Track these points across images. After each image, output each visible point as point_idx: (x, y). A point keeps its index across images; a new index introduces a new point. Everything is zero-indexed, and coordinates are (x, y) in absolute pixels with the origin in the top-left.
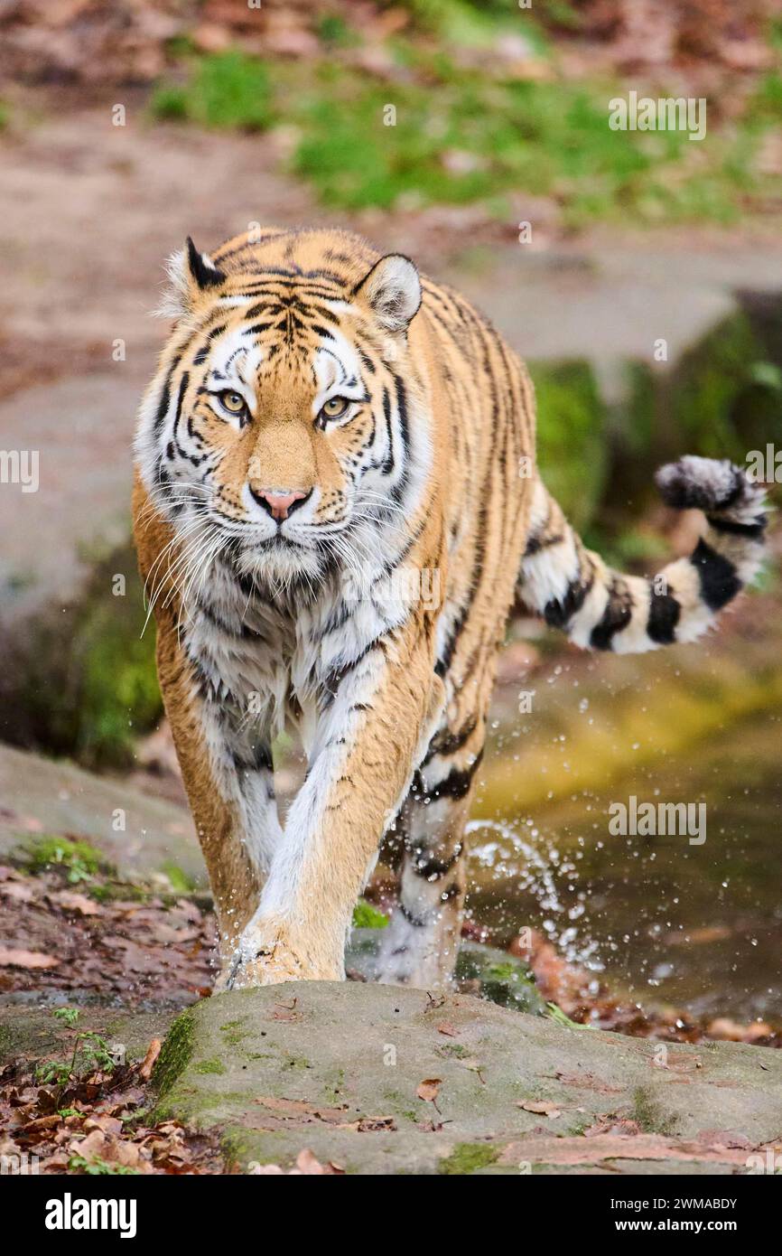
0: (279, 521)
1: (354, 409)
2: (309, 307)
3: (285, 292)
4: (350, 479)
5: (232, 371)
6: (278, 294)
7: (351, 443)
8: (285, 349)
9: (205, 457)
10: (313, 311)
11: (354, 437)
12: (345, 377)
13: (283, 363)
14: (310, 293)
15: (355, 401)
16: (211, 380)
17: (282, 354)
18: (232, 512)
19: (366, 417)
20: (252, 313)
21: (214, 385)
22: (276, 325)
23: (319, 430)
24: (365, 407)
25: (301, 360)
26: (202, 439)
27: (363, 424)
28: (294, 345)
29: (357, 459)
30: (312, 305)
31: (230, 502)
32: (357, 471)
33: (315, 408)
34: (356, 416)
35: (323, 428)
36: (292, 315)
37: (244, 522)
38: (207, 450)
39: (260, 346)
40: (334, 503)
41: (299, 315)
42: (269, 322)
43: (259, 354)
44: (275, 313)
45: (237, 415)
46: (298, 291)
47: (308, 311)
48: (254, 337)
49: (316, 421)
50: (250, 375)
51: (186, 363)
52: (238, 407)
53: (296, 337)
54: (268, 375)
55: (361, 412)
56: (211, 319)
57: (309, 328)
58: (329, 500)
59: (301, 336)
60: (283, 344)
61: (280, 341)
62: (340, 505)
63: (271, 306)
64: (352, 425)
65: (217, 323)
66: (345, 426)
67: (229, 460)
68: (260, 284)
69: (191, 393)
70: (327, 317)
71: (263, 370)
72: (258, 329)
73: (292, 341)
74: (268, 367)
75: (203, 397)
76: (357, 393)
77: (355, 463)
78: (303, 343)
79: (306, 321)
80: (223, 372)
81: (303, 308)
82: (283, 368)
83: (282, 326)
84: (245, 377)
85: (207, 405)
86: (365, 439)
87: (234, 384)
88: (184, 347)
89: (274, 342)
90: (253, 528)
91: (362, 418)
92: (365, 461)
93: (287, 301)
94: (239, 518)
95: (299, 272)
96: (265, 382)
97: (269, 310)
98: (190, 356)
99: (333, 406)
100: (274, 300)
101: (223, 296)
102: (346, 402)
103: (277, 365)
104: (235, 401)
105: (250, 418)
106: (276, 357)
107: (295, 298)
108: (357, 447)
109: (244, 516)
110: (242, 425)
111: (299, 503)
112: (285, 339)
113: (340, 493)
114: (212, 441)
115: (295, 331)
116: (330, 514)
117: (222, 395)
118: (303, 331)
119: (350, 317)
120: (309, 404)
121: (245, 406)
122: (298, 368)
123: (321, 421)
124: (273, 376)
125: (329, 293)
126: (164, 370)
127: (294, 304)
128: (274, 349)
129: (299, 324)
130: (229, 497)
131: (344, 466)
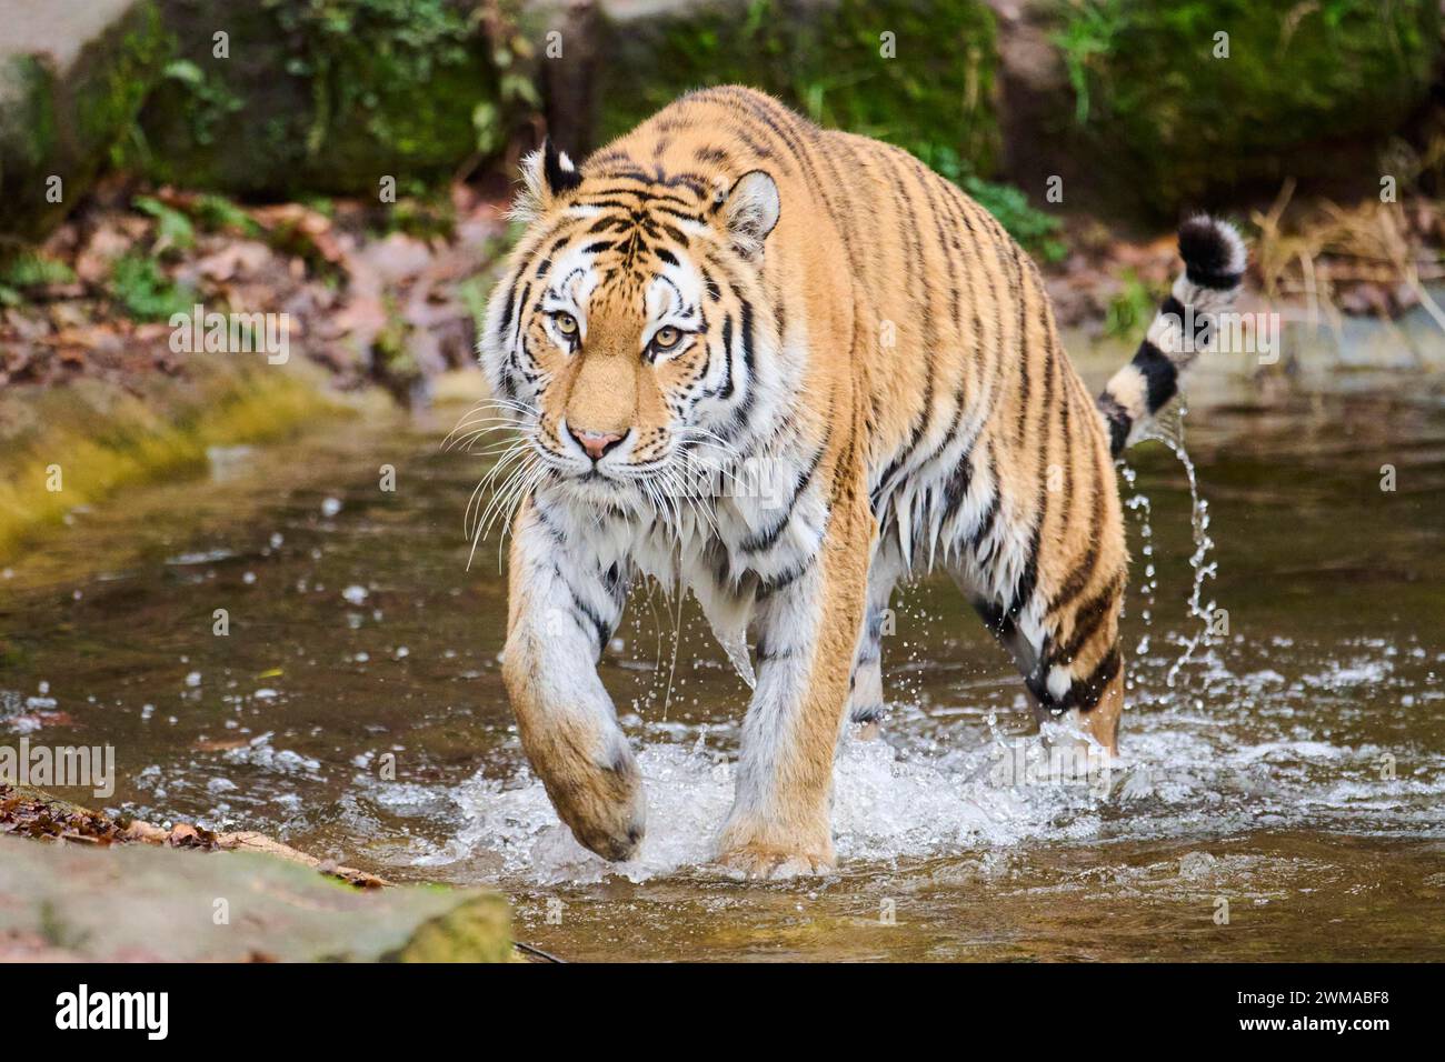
0: (595, 459)
1: (688, 340)
2: (657, 225)
3: (636, 205)
4: (676, 414)
5: (567, 293)
6: (629, 208)
7: (681, 376)
8: (622, 274)
9: (536, 377)
10: (660, 231)
11: (684, 370)
12: (681, 307)
13: (616, 290)
14: (661, 209)
15: (689, 332)
16: (547, 299)
17: (617, 280)
18: (549, 444)
19: (700, 350)
20: (598, 227)
21: (550, 305)
22: (617, 245)
23: (647, 363)
24: (701, 339)
25: (635, 288)
26: (534, 360)
27: (695, 357)
28: (631, 271)
29: (685, 392)
30: (661, 223)
31: (548, 433)
32: (686, 404)
33: (645, 339)
34: (688, 349)
35: (652, 360)
36: (638, 234)
37: (560, 456)
38: (537, 372)
39: (598, 269)
40: (653, 442)
41: (645, 236)
42: (611, 240)
43: (595, 277)
44: (620, 231)
45: (569, 339)
46: (651, 204)
47: (656, 230)
48: (593, 256)
49: (645, 353)
50: (583, 299)
51: (530, 273)
52: (571, 329)
53: (635, 260)
54: (600, 303)
55: (695, 345)
56: (557, 229)
57: (652, 252)
58: (647, 440)
59: (641, 260)
60: (621, 268)
61: (618, 265)
62: (660, 443)
63: (619, 221)
64: (683, 358)
65: (563, 234)
66: (677, 358)
67: (554, 385)
68: (612, 192)
69: (529, 307)
70: (674, 238)
71: (596, 297)
72: (599, 247)
73: (631, 265)
74: (601, 294)
75: (538, 315)
76: (693, 323)
77: (683, 397)
78: (640, 268)
79: (651, 242)
80: (558, 293)
81: (651, 226)
82: (616, 295)
83: (624, 248)
84: (579, 300)
85: (541, 326)
86: (698, 371)
87: (568, 306)
88: (531, 254)
89: (611, 266)
90: (569, 463)
91: (695, 351)
92: (697, 392)
93: (637, 216)
94: (556, 451)
95: (661, 180)
96: (598, 310)
97: (616, 225)
98: (535, 265)
99: (666, 336)
100: (624, 214)
101: (574, 204)
102: (680, 333)
103: (610, 291)
104: (568, 322)
105: (580, 345)
106: (611, 284)
107: (646, 214)
108: (688, 380)
109: (559, 450)
110: (571, 351)
111: (612, 445)
112: (624, 264)
113: (662, 430)
114: (543, 363)
115: (636, 254)
116: (647, 454)
117: (556, 315)
118: (644, 255)
119: (701, 239)
120: (637, 337)
121: (577, 331)
122: (630, 298)
123: (650, 353)
124: (604, 305)
125: (682, 209)
126: (512, 273)
127: (643, 221)
128: (611, 274)
129: (643, 247)
130: (548, 428)
131: (670, 401)
